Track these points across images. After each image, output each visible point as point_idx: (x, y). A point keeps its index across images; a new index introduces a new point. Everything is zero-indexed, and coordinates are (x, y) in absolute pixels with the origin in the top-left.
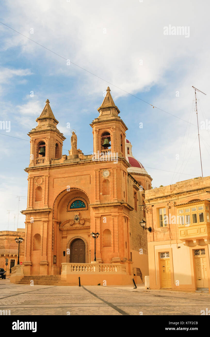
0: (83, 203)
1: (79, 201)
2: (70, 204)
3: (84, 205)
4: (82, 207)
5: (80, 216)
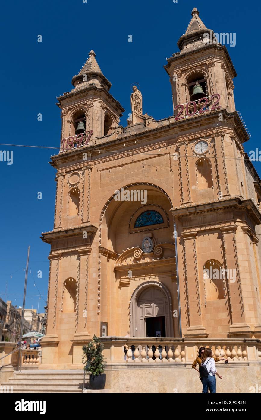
0: (160, 216)
1: (150, 212)
2: (134, 219)
3: (161, 220)
4: (157, 222)
5: (154, 239)
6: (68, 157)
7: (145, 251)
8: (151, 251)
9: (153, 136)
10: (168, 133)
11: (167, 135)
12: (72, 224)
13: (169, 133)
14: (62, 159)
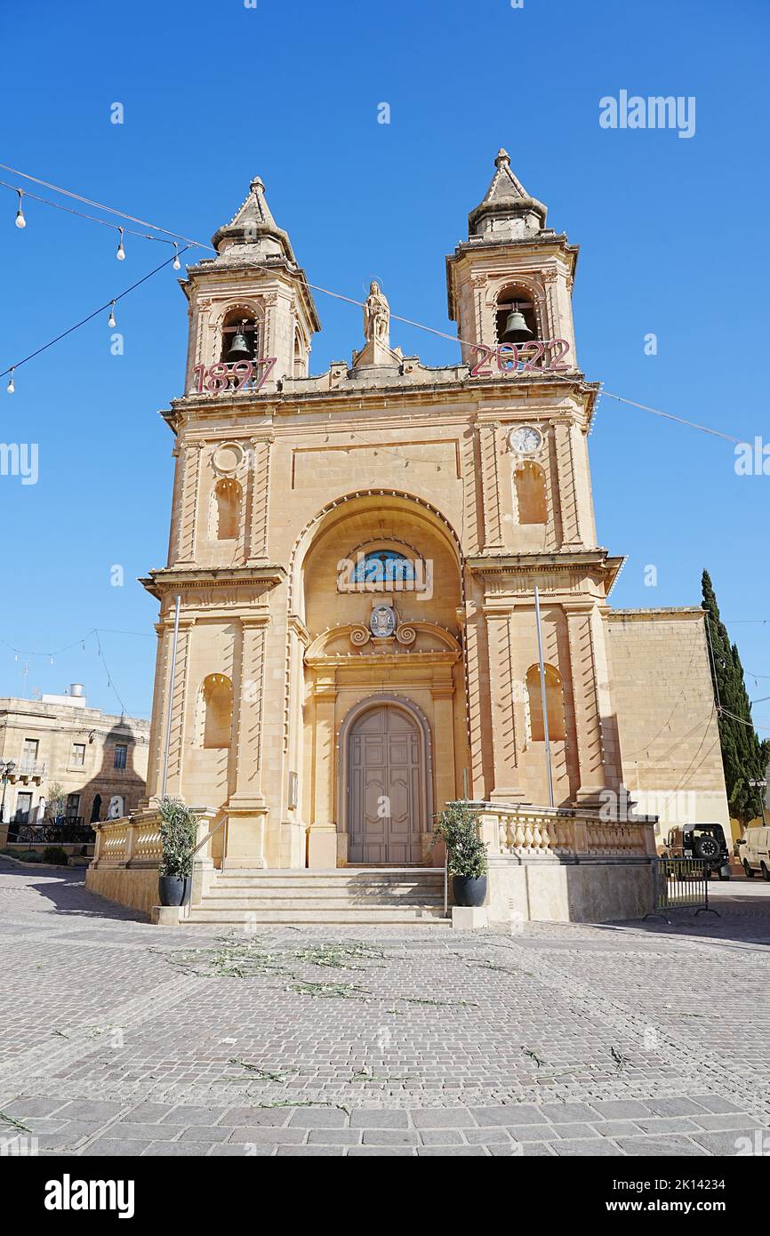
5: (396, 611)
6: (216, 408)
7: (375, 634)
8: (389, 633)
9: (422, 399)
10: (456, 398)
11: (453, 402)
12: (222, 558)
13: (460, 398)
14: (201, 409)
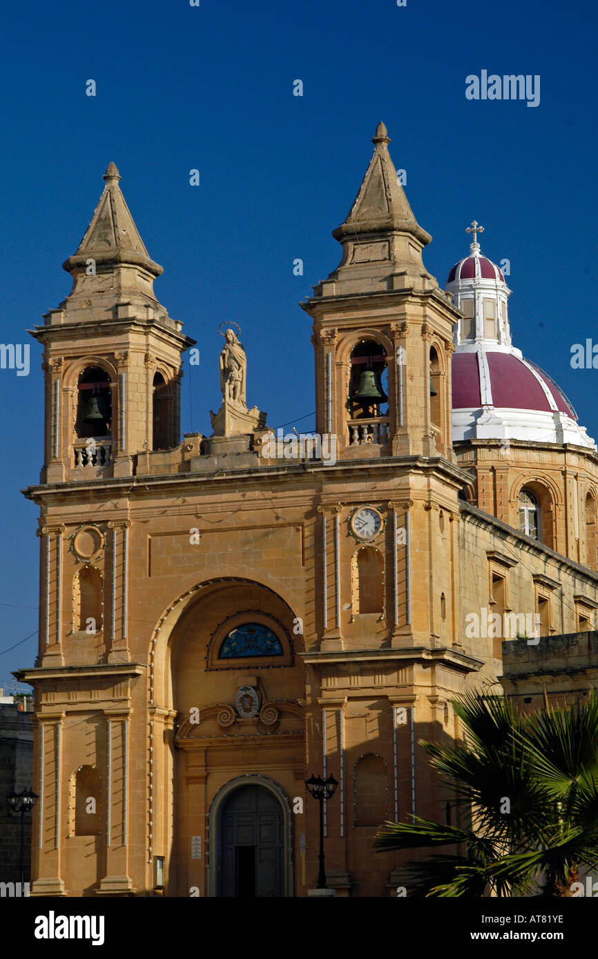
0: (275, 639)
1: (255, 628)
2: (218, 639)
3: (277, 647)
4: (269, 653)
5: (261, 689)
